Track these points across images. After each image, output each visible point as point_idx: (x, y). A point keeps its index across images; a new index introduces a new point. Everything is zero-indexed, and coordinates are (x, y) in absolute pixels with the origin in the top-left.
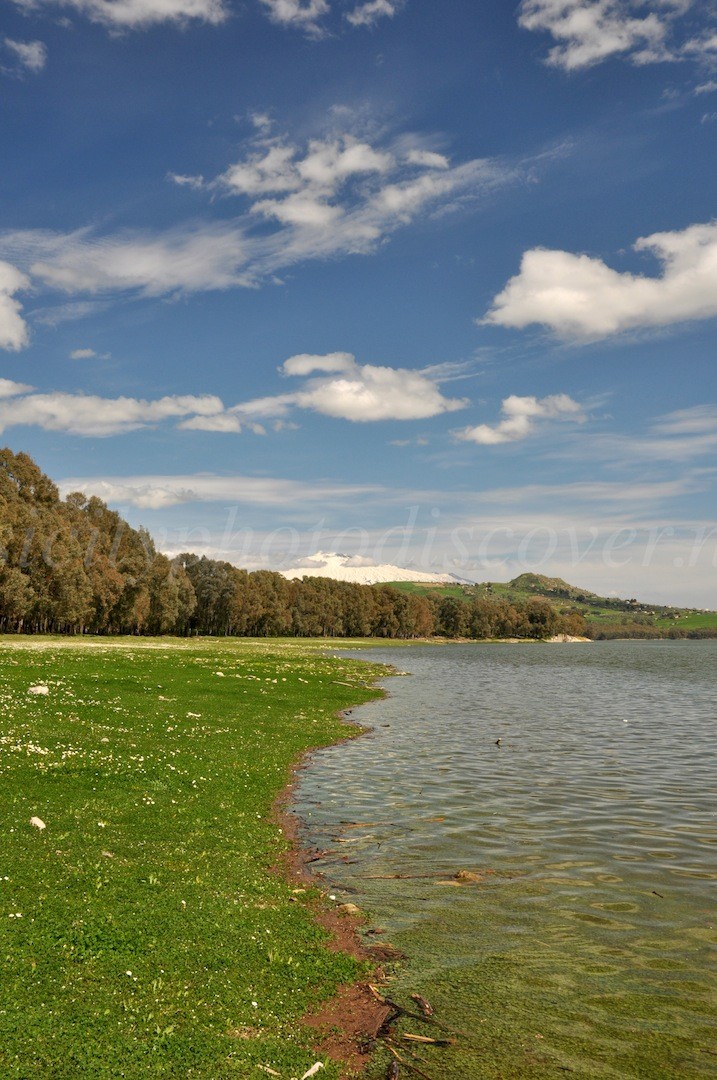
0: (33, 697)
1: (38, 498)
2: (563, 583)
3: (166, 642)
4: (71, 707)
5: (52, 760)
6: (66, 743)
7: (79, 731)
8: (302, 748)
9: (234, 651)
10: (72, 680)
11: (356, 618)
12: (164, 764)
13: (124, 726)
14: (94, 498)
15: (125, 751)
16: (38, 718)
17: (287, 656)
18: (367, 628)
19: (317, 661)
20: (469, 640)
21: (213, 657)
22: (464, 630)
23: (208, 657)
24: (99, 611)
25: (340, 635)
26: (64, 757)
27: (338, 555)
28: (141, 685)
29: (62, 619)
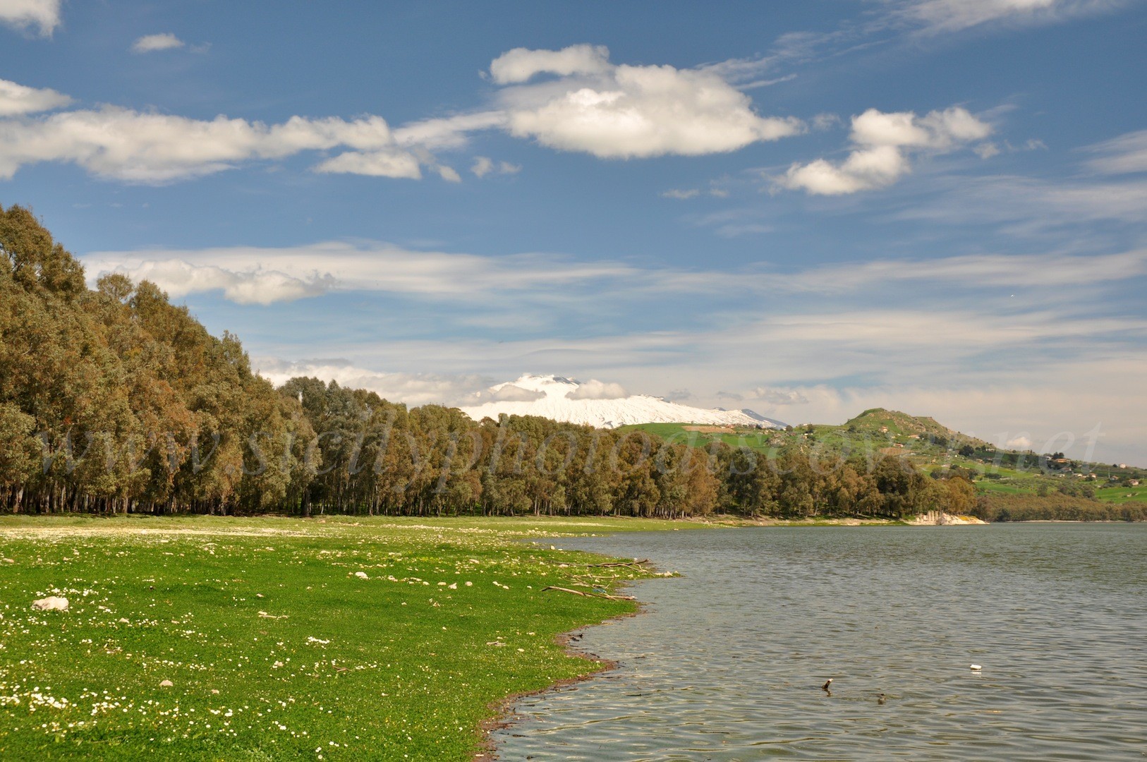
0: (41, 614)
1: (49, 284)
2: (936, 426)
3: (271, 525)
4: (107, 631)
5: (72, 718)
6: (99, 689)
7: (123, 670)
8: (500, 694)
9: (384, 539)
10: (110, 587)
11: (587, 484)
12: (266, 721)
13: (199, 660)
14: (145, 284)
15: (202, 701)
16: (51, 650)
17: (473, 547)
18: (607, 501)
19: (524, 554)
20: (776, 521)
21: (348, 547)
22: (769, 504)
23: (341, 548)
24: (155, 473)
25: (562, 513)
26: (95, 711)
27: (557, 379)
28: (227, 593)
29: (91, 490)
